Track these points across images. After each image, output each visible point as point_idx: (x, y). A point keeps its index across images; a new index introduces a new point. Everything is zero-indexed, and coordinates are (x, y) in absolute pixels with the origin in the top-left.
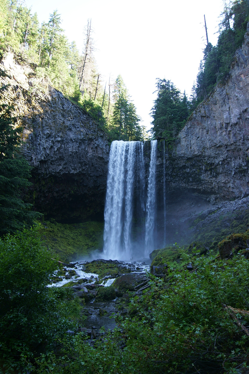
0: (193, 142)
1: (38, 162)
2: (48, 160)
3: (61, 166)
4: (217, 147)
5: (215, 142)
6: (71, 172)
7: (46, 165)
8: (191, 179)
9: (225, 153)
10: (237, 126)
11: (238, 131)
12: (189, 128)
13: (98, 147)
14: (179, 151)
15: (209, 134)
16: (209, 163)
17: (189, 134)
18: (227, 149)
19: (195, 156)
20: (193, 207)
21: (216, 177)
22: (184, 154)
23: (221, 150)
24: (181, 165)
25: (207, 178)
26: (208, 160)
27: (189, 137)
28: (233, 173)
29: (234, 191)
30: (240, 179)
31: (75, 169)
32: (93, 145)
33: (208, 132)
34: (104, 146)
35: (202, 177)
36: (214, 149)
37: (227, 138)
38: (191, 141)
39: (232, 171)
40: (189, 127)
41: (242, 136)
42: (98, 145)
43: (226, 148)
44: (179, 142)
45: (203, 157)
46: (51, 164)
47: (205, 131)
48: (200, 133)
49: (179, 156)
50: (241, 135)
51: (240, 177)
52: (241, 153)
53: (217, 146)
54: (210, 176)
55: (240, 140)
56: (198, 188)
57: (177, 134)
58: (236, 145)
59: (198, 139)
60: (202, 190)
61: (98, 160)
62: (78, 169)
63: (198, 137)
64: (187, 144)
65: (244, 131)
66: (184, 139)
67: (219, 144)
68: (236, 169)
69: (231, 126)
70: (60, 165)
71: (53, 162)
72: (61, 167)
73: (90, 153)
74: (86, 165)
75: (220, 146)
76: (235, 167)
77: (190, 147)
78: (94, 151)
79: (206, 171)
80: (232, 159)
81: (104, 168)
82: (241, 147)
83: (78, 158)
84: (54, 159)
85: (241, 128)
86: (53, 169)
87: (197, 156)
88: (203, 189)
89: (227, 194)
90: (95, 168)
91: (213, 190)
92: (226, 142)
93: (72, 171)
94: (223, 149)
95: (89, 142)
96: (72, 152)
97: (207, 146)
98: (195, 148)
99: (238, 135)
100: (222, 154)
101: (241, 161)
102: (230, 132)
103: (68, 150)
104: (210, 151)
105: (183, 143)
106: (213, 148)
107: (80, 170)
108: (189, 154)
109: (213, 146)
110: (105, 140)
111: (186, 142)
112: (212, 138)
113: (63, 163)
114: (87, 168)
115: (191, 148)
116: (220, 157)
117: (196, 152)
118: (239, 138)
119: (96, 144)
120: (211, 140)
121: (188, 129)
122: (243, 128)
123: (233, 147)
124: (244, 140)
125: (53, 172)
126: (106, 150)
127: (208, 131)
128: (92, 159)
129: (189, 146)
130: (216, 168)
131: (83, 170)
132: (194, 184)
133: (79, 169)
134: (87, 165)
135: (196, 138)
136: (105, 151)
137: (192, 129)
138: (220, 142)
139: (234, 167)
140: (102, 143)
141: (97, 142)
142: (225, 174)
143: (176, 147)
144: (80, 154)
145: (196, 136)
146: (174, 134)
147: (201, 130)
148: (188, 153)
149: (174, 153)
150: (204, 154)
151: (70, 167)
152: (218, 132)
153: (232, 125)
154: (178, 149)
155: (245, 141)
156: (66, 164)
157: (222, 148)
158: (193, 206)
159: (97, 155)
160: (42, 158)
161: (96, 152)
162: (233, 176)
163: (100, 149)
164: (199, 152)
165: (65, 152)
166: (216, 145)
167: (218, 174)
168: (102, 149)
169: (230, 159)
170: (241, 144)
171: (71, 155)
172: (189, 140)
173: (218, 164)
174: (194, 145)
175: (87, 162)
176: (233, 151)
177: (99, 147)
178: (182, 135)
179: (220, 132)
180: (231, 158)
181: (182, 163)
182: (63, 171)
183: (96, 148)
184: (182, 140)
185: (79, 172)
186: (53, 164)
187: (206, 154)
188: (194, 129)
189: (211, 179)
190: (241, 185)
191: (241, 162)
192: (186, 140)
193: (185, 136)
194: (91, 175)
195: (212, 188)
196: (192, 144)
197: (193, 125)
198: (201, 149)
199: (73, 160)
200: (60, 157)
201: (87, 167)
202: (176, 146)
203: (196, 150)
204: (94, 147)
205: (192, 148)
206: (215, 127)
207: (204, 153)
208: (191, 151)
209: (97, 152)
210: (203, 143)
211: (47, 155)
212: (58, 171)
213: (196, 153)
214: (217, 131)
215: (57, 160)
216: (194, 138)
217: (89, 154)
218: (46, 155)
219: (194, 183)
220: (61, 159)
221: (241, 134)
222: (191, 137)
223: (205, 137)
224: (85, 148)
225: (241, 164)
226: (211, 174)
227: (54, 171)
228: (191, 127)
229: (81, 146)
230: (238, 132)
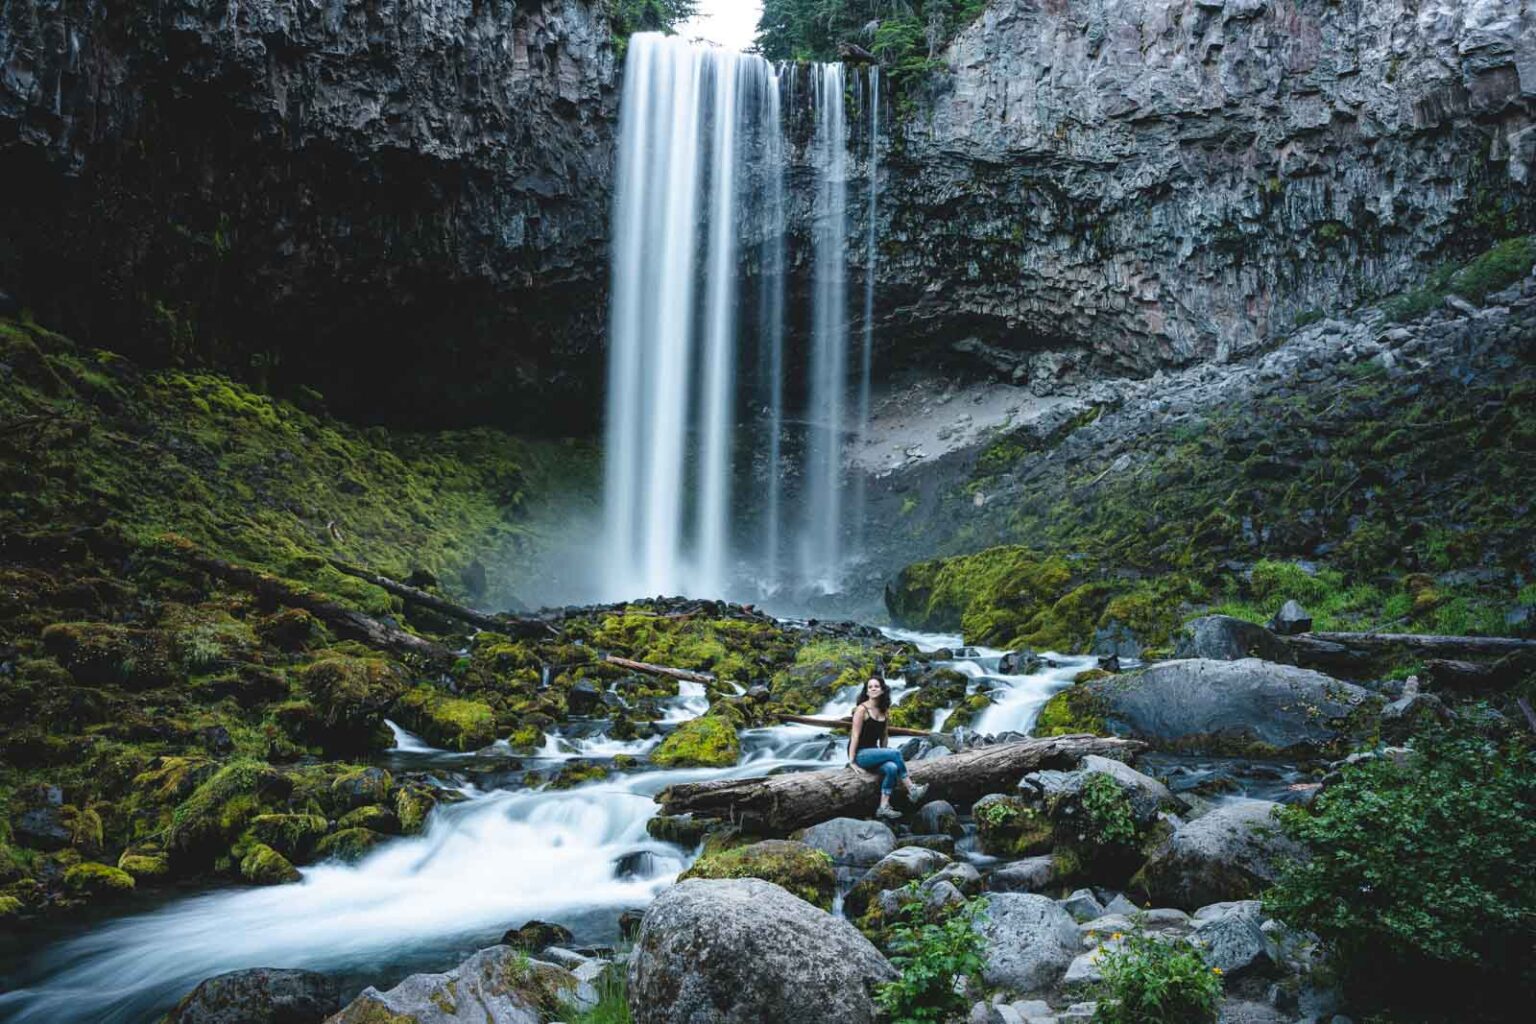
0: (1016, 89)
1: (255, 35)
2: (308, 49)
3: (376, 100)
4: (1135, 123)
5: (1131, 95)
6: (426, 149)
7: (299, 76)
8: (973, 269)
9: (1171, 154)
10: (1259, 28)
11: (1260, 47)
12: (1006, 21)
13: (560, 50)
14: (943, 128)
15: (1105, 58)
16: (1080, 196)
17: (1002, 49)
18: (1184, 135)
19: (1019, 158)
20: (947, 402)
21: (1096, 264)
22: (968, 142)
23: (1150, 138)
24: (942, 198)
25: (1051, 270)
26: (1076, 180)
27: (1001, 63)
28: (1187, 249)
29: (1171, 336)
30: (1210, 280)
31: (443, 135)
32: (538, 33)
33: (1098, 47)
34: (593, 48)
35: (1029, 262)
36: (1118, 131)
37: (1196, 81)
38: (1006, 85)
39: (1179, 241)
40: (1005, 15)
41: (1273, 73)
42: (563, 39)
43: (1181, 128)
44: (950, 88)
45: (1054, 167)
46: (326, 78)
47: (1081, 44)
48: (1058, 53)
49: (943, 148)
50: (1271, 71)
51: (1217, 272)
52: (1247, 158)
53: (1139, 115)
54: (1066, 261)
55: (1259, 91)
56: (997, 312)
57: (942, 49)
58: (1233, 117)
59: (1046, 79)
60: (1011, 324)
61: (556, 119)
62: (457, 140)
63: (1047, 70)
64: (988, 99)
65: (1290, 52)
66: (973, 73)
67: (1149, 109)
68: (1211, 228)
69: (1226, 25)
70: (372, 95)
71: (337, 67)
72: (374, 110)
73: (521, 71)
74: (495, 127)
75: (1153, 120)
76: (1205, 224)
77: (999, 111)
78: (541, 67)
79: (1052, 234)
80: (1197, 185)
81: (579, 164)
82: (1259, 127)
83: (464, 80)
84: (341, 51)
85: (1277, 37)
86: (333, 110)
87: (1024, 158)
88: (1021, 318)
89: (1131, 346)
90: (540, 152)
91: (1065, 326)
92: (1184, 100)
93: (432, 145)
94: (1163, 133)
95: (521, 13)
96: (439, 43)
97: (1085, 112)
98: (1024, 117)
99: (1253, 70)
100: (1153, 159)
101: (1236, 197)
102: (1214, 53)
103: (418, 23)
104: (1097, 140)
105: (969, 89)
106: (1116, 124)
107: (469, 146)
108: (990, 146)
109: (1115, 117)
110: (599, 18)
111: (984, 89)
112: (1118, 75)
113: (387, 87)
114: (499, 143)
115: (1003, 116)
116: (1140, 170)
117: (1029, 140)
118: (1256, 83)
119: (553, 30)
120: (1110, 87)
121: (999, 24)
122: (1286, 37)
123: (1215, 126)
124: (1278, 96)
125: (331, 126)
126: (599, 73)
127: (1098, 44)
128: (525, 102)
129: (997, 109)
130: (1104, 219)
131: (483, 151)
132: (982, 295)
133: (463, 145)
134: (501, 129)
135: (1036, 72)
136: (592, 74)
137: (1020, 26)
138: (1157, 96)
139: (1197, 224)
140: (583, 32)
141: (557, 20)
142: (1145, 254)
143: (931, 108)
144: (475, 61)
145: (1037, 64)
146: (931, 43)
147: (1062, 36)
148: (988, 139)
149: (920, 133)
150: (1061, 153)
151: (422, 119)
152: (1153, 50)
153: (1232, 19)
154: (939, 116)
155: (1285, 99)
156: (398, 96)
157: (1157, 130)
158: (946, 396)
159: (550, 88)
160: (282, 24)
161: (545, 74)
162: (1182, 267)
163: (569, 61)
164: (1040, 141)
165: (400, 30)
166: (1133, 112)
167: (1107, 252)
168: (578, 62)
169: (1184, 184)
170: (1260, 114)
171: (428, 54)
172: (1000, 80)
173: (1122, 206)
174: (1023, 103)
175: (506, 116)
176: (1209, 145)
177: (565, 47)
178: (963, 51)
179: (1164, 51)
180: (1191, 180)
181: (948, 186)
182: (381, 130)
183: (552, 50)
184: (962, 74)
185: (465, 155)
186: (334, 76)
187: (1076, 151)
188: (1028, 27)
189: (1070, 275)
190: (1212, 305)
191: (1239, 202)
192: (987, 78)
193: (982, 57)
194: (517, 187)
195: (1067, 316)
196: (1010, 100)
197: (1026, 10)
198: (1053, 125)
199: (435, 83)
200: (376, 47)
201: (504, 139)
202: (932, 99)
203: (1028, 126)
204: (542, 46)
205: (1012, 118)
206: (1139, 27)
207: (1062, 145)
208: (1005, 131)
209: (552, 74)
210: (1067, 99)
211: (307, 15)
212: (359, 124)
213: (1027, 143)
214: (1146, 44)
215: (353, 62)
216: (1027, 70)
217: (516, 76)
218: (300, 14)
219: (983, 289)
220: (380, 61)
221: (1273, 64)
222: (1013, 66)
223: (1081, 73)
224: (500, 38)
225: (1235, 211)
226: (1075, 248)
227: (339, 123)
228: (1016, 19)
229: (481, 25)
230: (1259, 53)
